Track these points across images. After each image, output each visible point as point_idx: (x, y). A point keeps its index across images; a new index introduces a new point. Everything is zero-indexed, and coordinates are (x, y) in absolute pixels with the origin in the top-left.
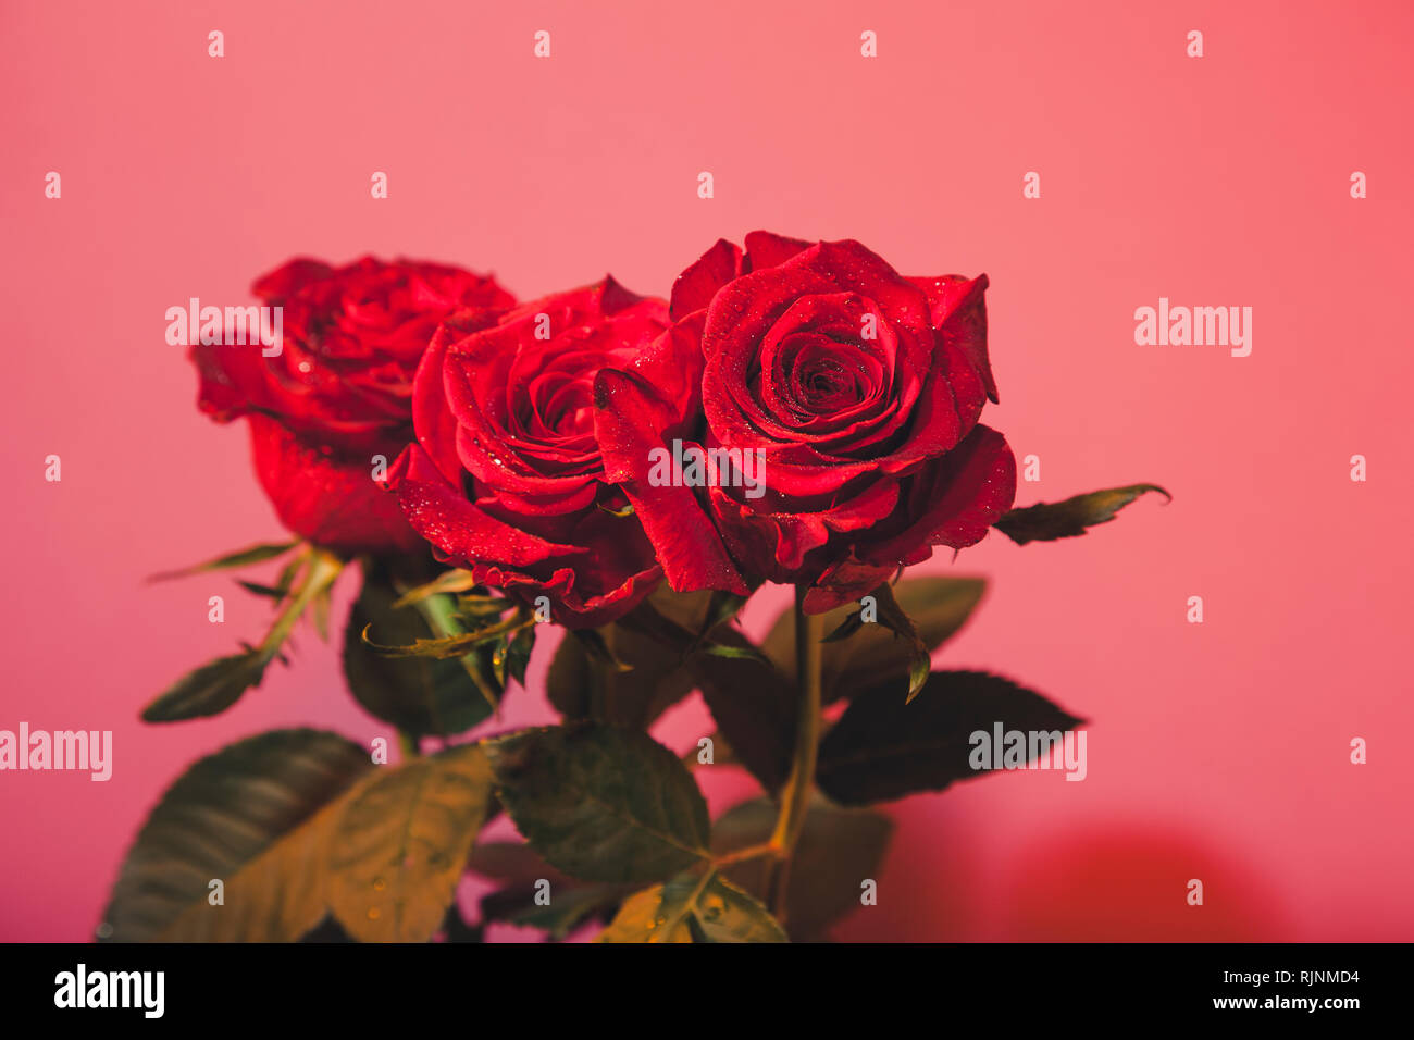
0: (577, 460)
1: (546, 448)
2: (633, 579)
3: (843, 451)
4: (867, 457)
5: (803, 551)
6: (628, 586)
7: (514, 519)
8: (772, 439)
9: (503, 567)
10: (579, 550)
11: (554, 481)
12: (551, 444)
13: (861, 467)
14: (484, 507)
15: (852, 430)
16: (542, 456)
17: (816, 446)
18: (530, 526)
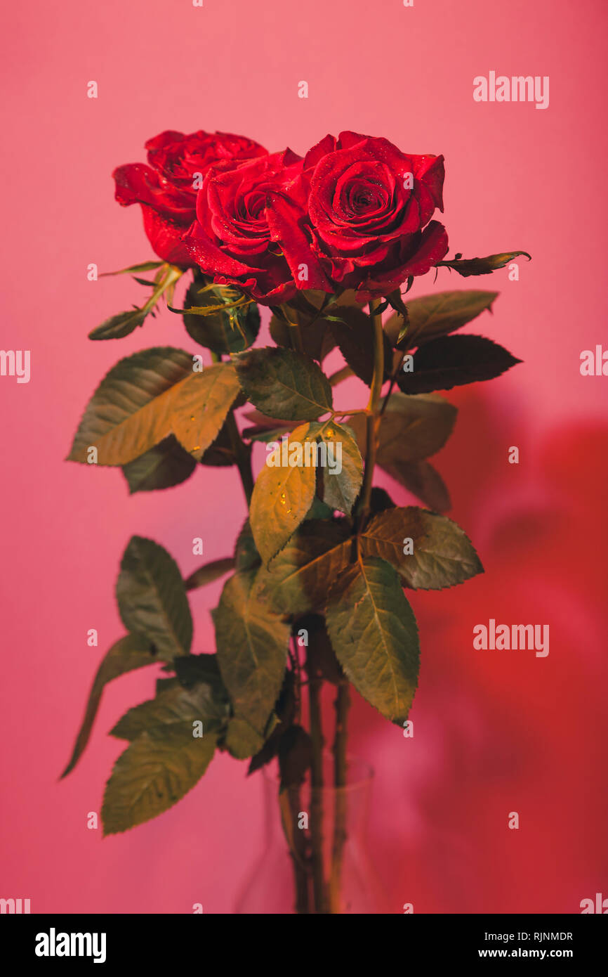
0: (261, 231)
1: (248, 225)
2: (284, 285)
3: (365, 231)
4: (375, 234)
5: (345, 273)
6: (281, 288)
7: (234, 256)
8: (336, 225)
9: (227, 276)
10: (261, 270)
11: (250, 240)
12: (251, 224)
13: (371, 239)
14: (222, 249)
15: (369, 222)
16: (246, 229)
17: (354, 228)
18: (241, 259)
